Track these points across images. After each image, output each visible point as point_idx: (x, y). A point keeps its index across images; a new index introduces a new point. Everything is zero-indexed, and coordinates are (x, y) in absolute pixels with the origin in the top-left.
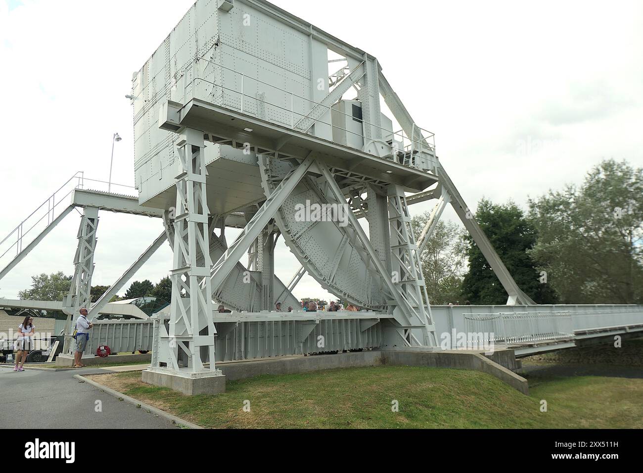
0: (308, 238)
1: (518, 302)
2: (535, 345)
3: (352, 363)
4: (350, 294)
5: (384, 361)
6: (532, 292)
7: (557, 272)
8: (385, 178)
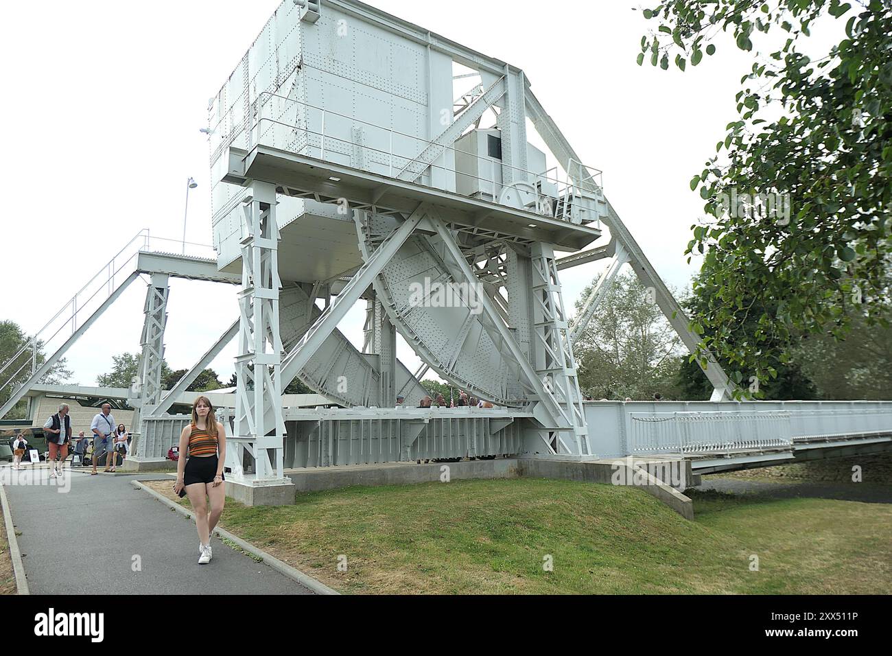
0: (421, 315)
1: (727, 397)
2: (727, 455)
3: (476, 473)
4: (477, 385)
5: (521, 472)
6: (778, 381)
7: (811, 353)
8: (528, 234)
